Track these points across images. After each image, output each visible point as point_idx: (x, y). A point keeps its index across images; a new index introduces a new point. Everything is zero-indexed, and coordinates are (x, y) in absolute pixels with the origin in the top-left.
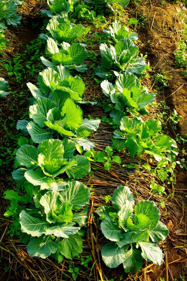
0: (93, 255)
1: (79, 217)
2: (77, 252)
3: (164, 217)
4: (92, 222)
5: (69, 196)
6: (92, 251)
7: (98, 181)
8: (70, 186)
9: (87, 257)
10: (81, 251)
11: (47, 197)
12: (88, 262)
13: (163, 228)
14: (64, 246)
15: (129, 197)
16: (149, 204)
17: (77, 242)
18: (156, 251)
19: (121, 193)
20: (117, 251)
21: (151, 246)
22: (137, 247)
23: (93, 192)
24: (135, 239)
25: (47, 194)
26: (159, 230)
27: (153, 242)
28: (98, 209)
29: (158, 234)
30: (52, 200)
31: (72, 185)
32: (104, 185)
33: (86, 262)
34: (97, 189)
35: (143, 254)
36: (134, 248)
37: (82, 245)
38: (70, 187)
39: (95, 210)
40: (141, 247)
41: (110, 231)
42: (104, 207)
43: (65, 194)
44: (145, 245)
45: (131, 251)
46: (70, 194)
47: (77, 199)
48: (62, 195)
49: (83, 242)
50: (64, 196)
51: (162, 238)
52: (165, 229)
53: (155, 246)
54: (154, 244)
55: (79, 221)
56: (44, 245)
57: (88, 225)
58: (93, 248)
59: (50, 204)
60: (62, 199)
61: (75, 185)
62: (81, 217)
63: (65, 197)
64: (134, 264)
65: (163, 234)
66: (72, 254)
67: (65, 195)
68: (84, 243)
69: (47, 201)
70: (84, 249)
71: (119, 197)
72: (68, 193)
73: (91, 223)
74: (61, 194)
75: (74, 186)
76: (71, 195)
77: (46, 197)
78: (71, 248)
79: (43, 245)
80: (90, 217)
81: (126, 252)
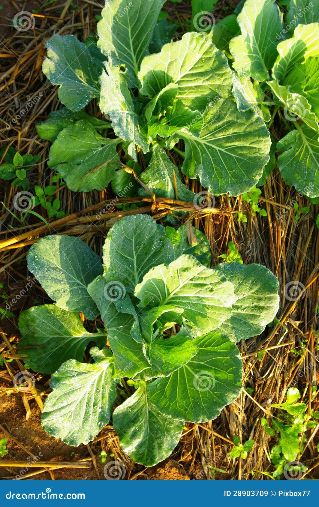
0: (63, 219)
1: (166, 173)
2: (69, 173)
3: (195, 463)
4: (156, 209)
5: (221, 131)
6: (74, 215)
7: (282, 234)
8: (252, 124)
9: (57, 203)
10: (72, 184)
11: (210, 58)
12: (43, 205)
13: (160, 447)
14: (83, 138)
15: (245, 323)
16: (231, 377)
17: (98, 172)
18: (86, 420)
19: (256, 288)
20: (79, 285)
21: (100, 405)
22: (95, 352)
23: (245, 220)
24: (115, 333)
25: (218, 55)
26: (151, 430)
27: (112, 409)
28: (198, 232)
29: (140, 427)
30: (203, 79)
31: (257, 128)
32: (273, 250)
33: (42, 201)
34: (258, 231)
35: (72, 364)
36: (91, 344)
37: (88, 188)
38: (250, 122)
39: (193, 224)
40: (95, 365)
41: (135, 257)
42: (205, 250)
43: (225, 115)
44: (103, 382)
45: (82, 334)
46: (230, 132)
47: (217, 162)
48: (222, 109)
49: (99, 192)
50: (220, 115)
51: (128, 443)
52: (156, 452)
53: (102, 418)
54: (107, 416)
55: (154, 173)
56: (82, 82)
57: (146, 200)
58: (82, 219)
59: (192, 75)
60: (213, 110)
61: (257, 139)
62: (168, 178)
63: (218, 118)
64: (44, 347)
65: (140, 446)
66: (61, 163)
67: (223, 118)
68: (93, 195)
69: (201, 60)
70: (78, 195)
71: (240, 284)
72: (230, 124)
73: (153, 208)
74: (224, 102)
75: (255, 136)
76: (228, 139)
77: (208, 56)
78: (78, 161)
79: (81, 79)
80: (169, 202)
81: (77, 313)
